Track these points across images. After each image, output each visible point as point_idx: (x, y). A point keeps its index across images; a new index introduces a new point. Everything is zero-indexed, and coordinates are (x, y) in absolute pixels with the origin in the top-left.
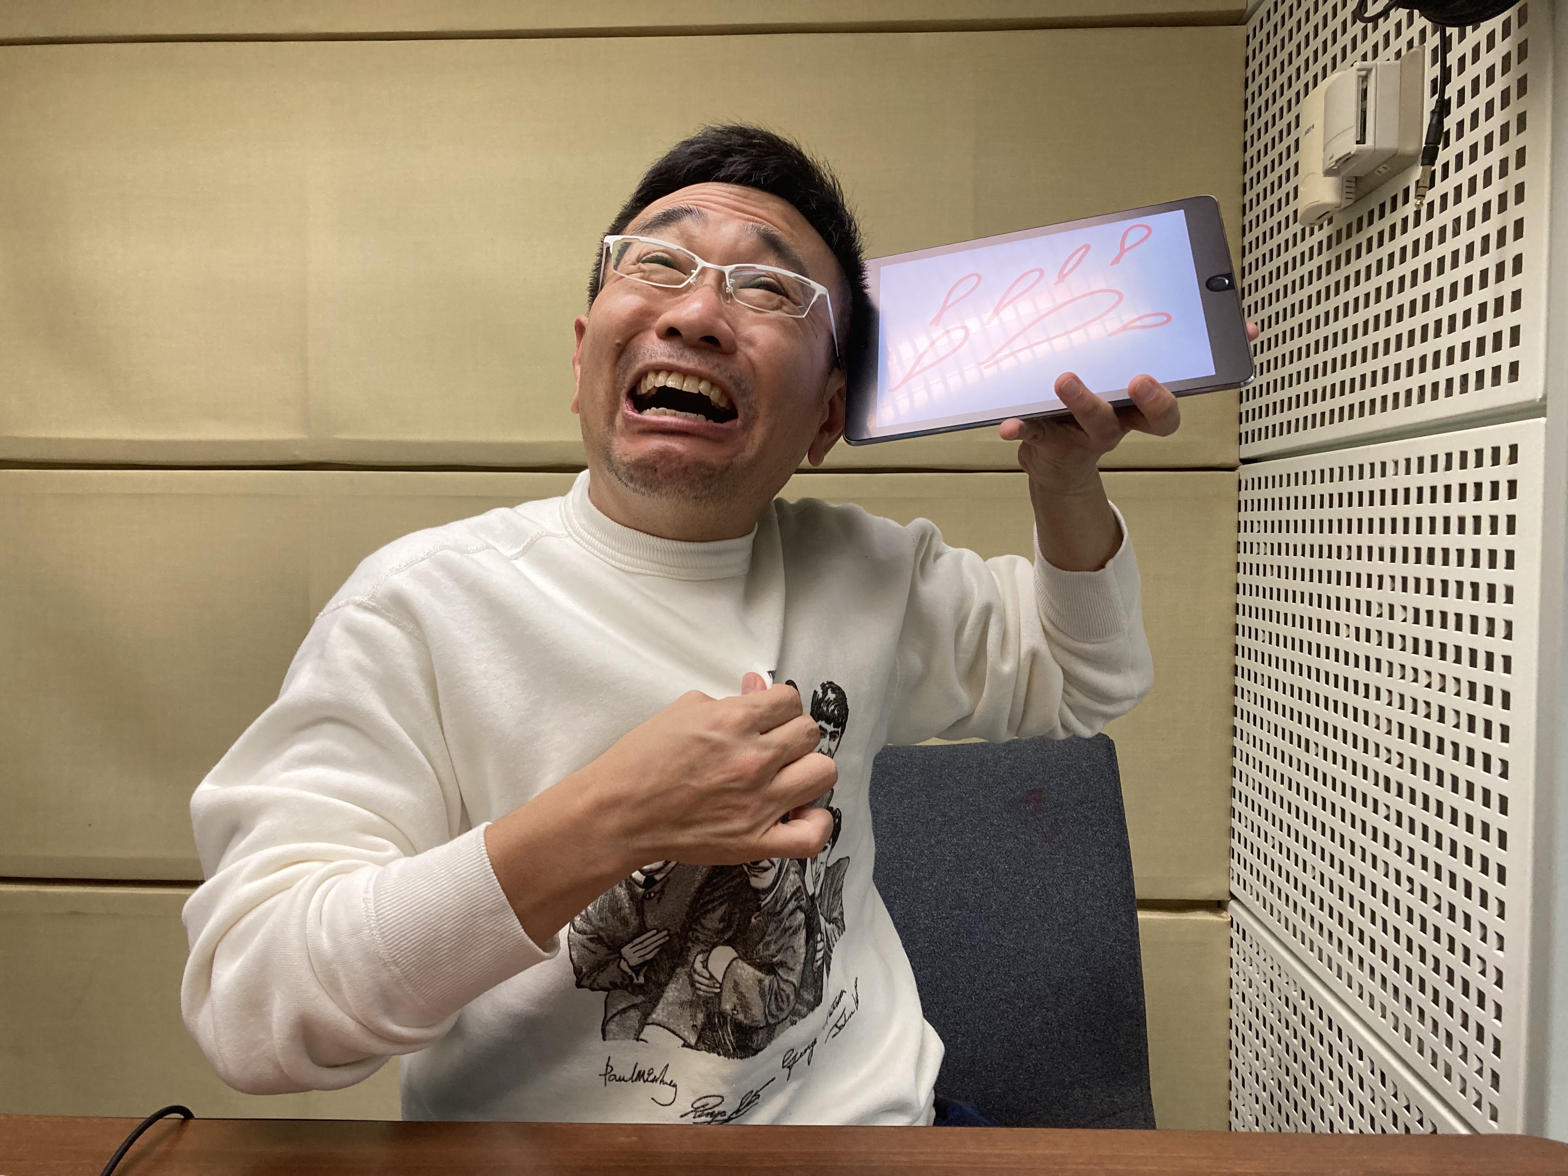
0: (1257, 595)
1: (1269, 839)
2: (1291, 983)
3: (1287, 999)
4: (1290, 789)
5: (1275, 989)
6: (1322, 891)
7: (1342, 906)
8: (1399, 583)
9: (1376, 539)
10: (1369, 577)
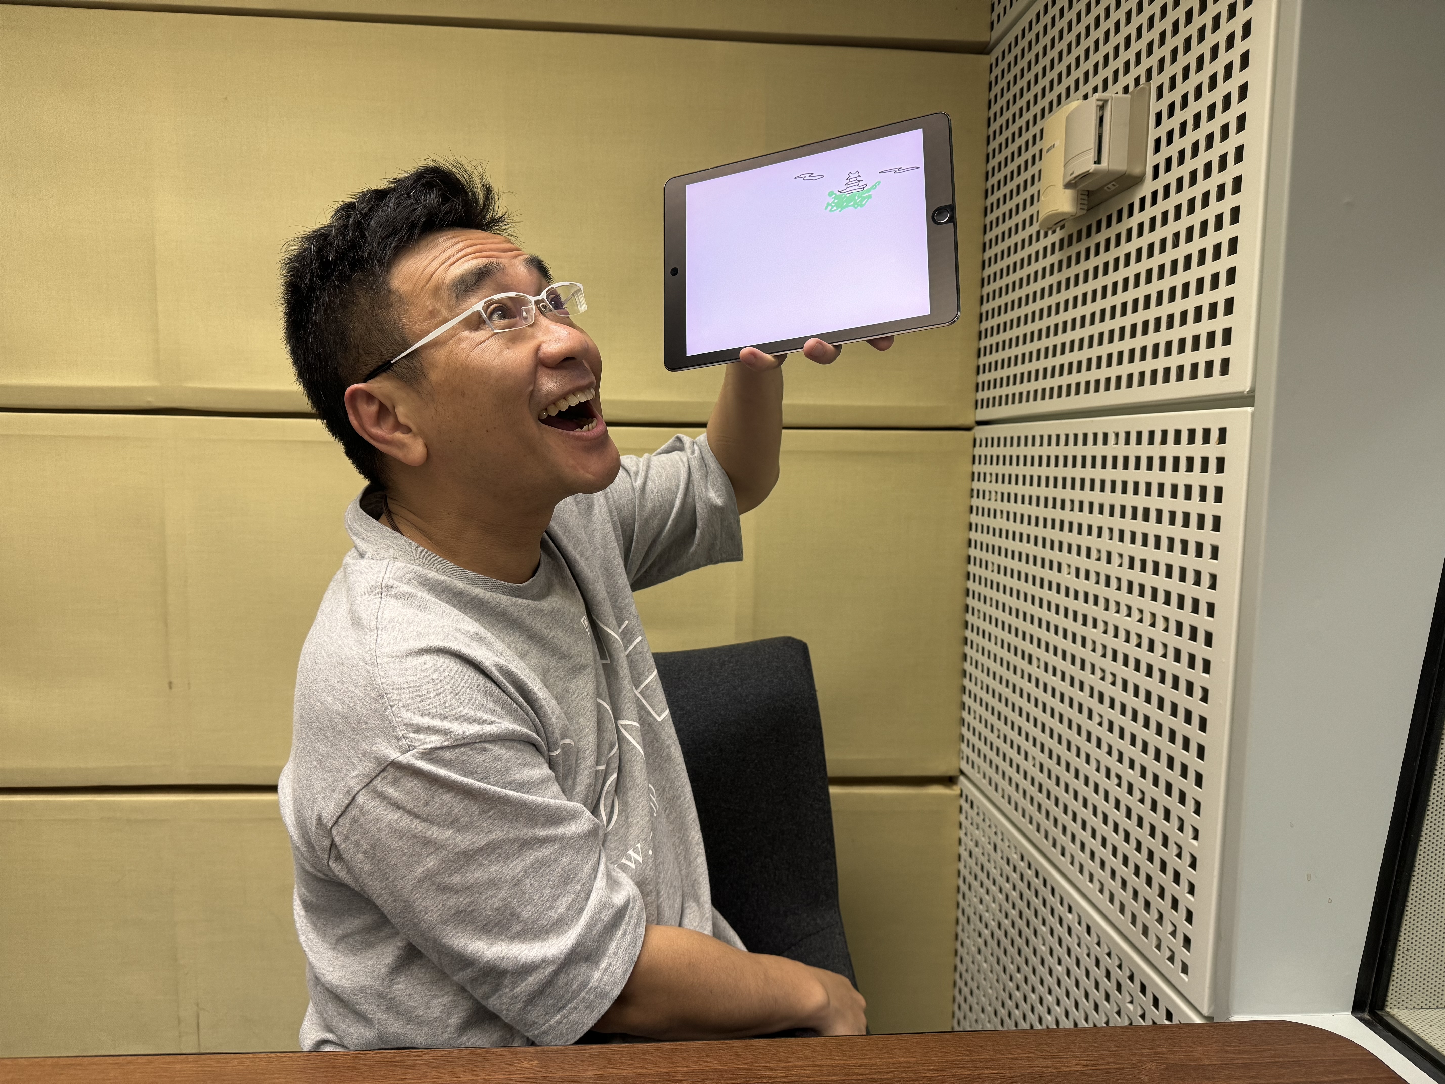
0: (988, 533)
1: (995, 731)
2: (1012, 847)
3: (1008, 859)
4: (1015, 692)
5: (999, 850)
6: (1041, 778)
7: (1059, 792)
8: (1116, 535)
9: (1097, 497)
10: (1090, 527)
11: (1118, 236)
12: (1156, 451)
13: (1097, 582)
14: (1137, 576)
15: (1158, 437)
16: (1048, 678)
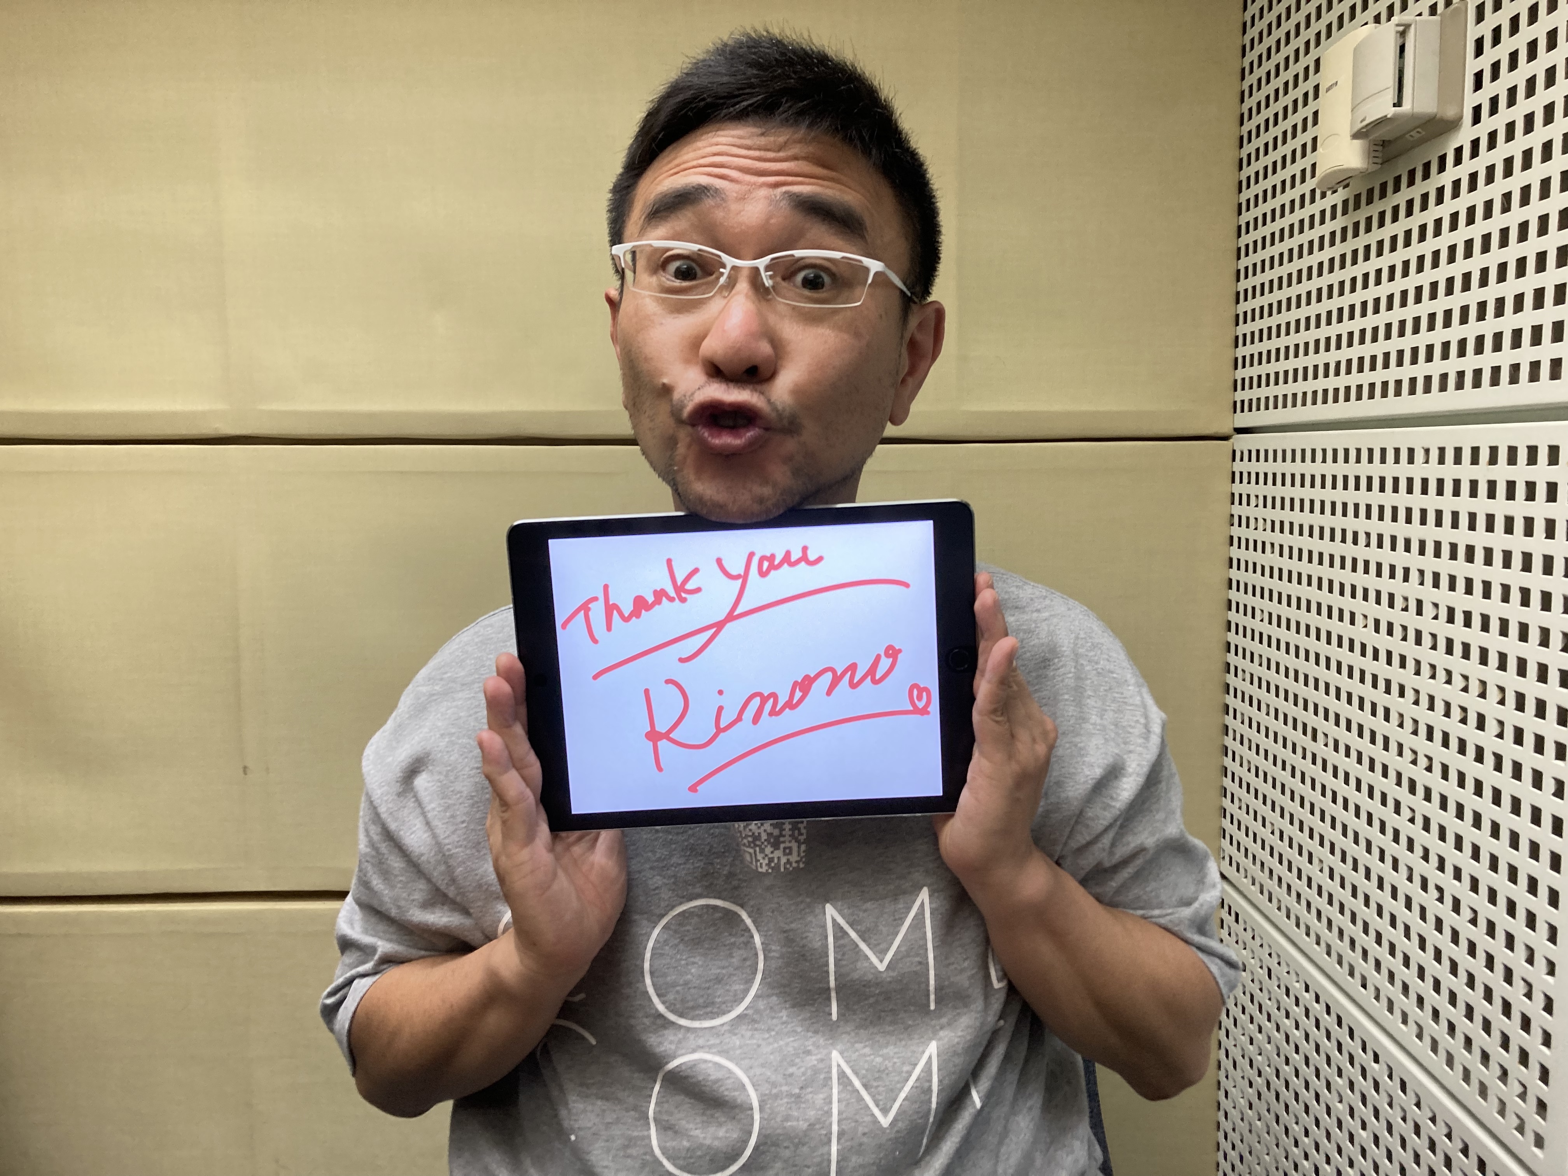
0: (1255, 572)
1: (1267, 824)
2: (1293, 973)
3: (1288, 989)
4: (1293, 776)
5: (1273, 976)
6: (1333, 886)
8: (1429, 579)
9: (1401, 530)
10: (1392, 568)
11: (1425, 197)
12: (1483, 473)
13: (1404, 639)
14: (1458, 633)
15: (1484, 455)
16: (1337, 759)
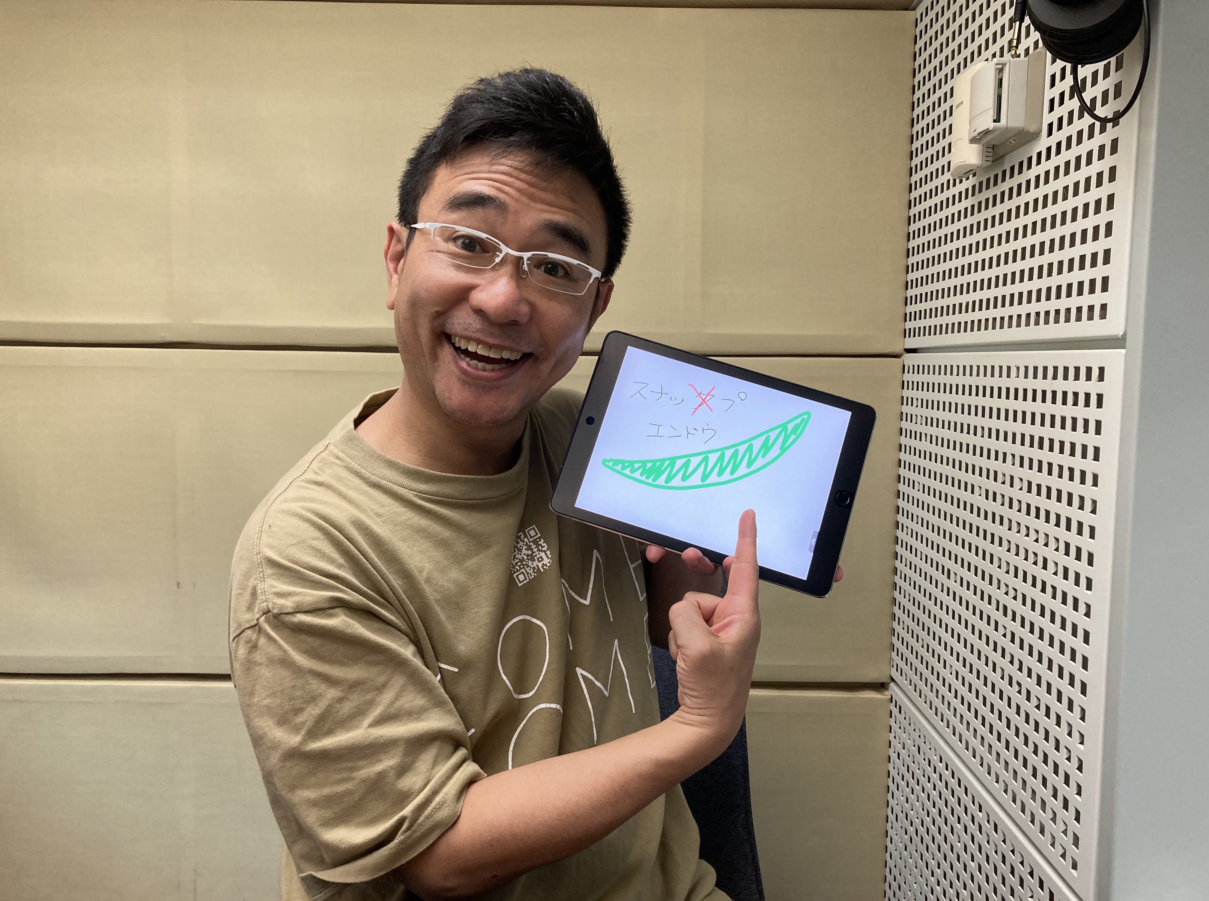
0: (915, 455)
1: (920, 640)
2: (933, 749)
3: (929, 761)
4: (936, 605)
6: (957, 684)
7: (970, 697)
8: (1017, 461)
9: (1002, 425)
10: (997, 453)
11: (1019, 186)
12: (1049, 385)
13: (1003, 504)
14: (1034, 500)
15: (1050, 373)
16: (962, 591)
